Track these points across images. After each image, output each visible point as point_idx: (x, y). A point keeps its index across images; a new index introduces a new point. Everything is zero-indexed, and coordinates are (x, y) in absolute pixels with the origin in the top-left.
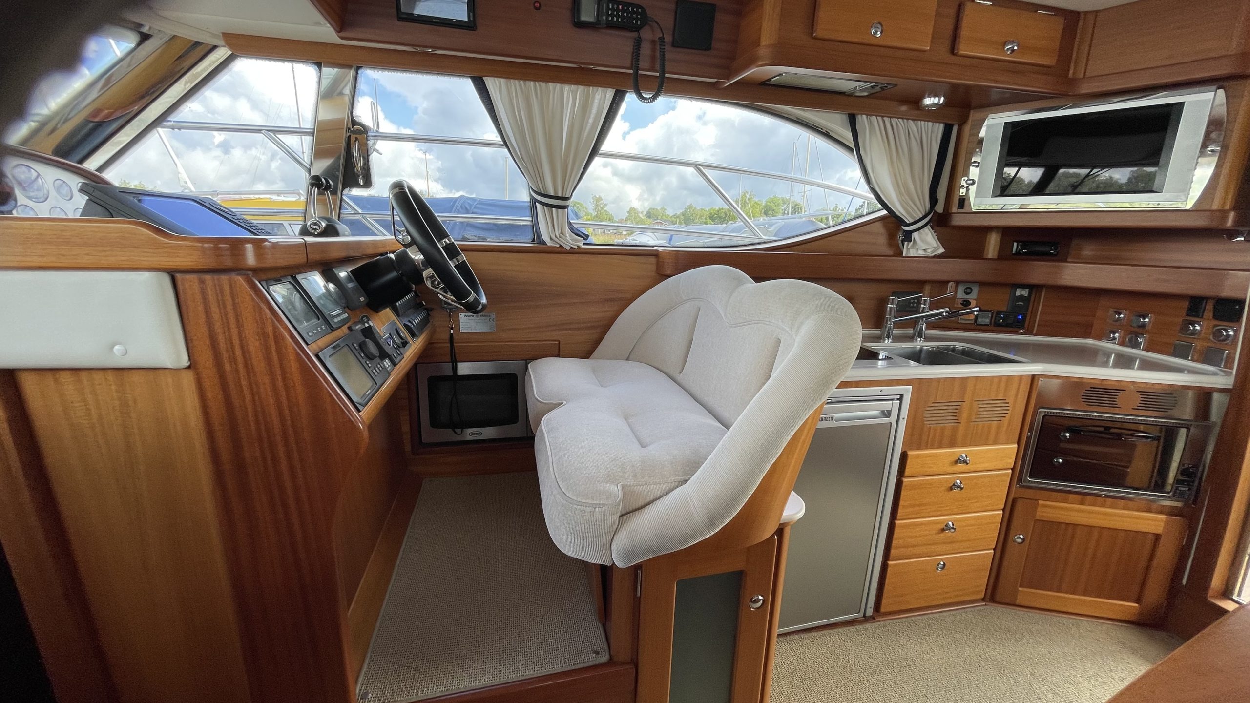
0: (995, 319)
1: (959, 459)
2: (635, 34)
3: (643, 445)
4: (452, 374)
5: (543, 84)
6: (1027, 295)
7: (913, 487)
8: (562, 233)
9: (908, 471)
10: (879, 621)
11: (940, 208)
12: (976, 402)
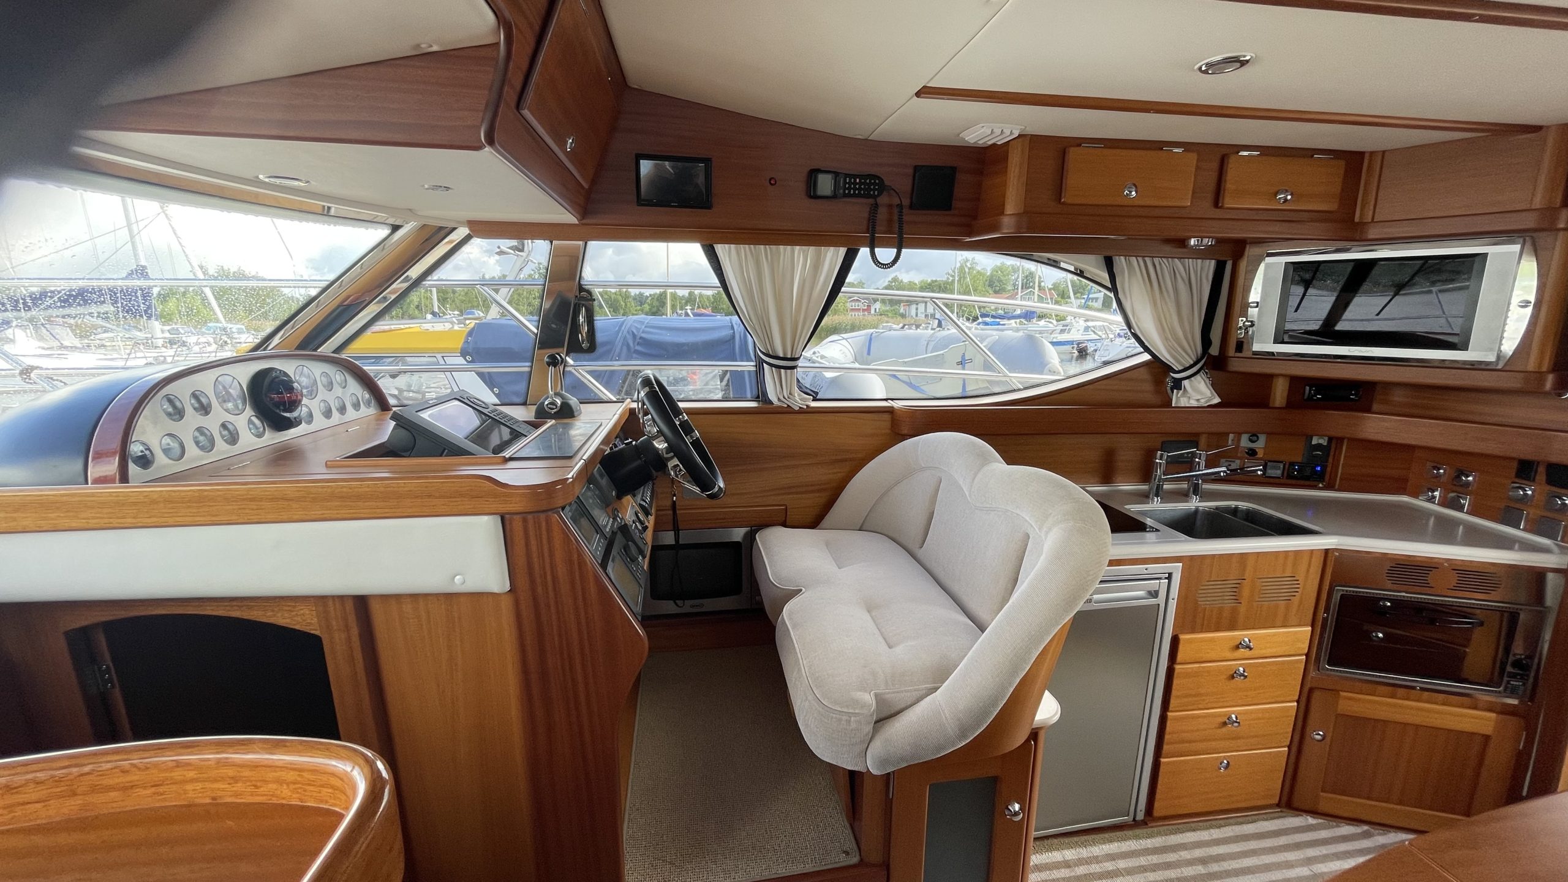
0: (1288, 470)
1: (1241, 643)
2: (871, 201)
3: (890, 647)
4: (674, 543)
5: (774, 247)
6: (1325, 444)
7: (1187, 675)
8: (790, 394)
9: (1180, 657)
10: (1152, 827)
11: (1214, 350)
12: (1259, 580)
